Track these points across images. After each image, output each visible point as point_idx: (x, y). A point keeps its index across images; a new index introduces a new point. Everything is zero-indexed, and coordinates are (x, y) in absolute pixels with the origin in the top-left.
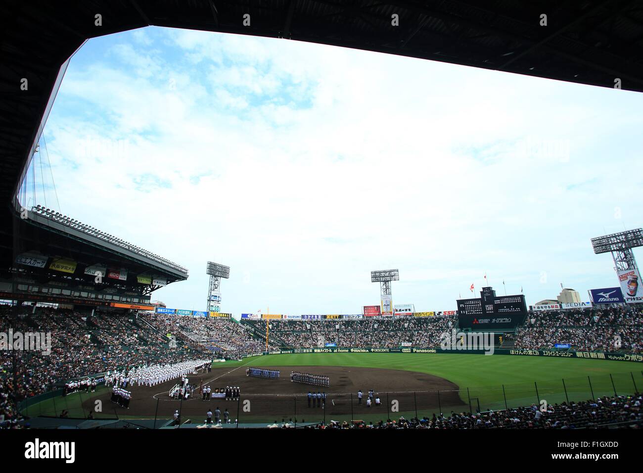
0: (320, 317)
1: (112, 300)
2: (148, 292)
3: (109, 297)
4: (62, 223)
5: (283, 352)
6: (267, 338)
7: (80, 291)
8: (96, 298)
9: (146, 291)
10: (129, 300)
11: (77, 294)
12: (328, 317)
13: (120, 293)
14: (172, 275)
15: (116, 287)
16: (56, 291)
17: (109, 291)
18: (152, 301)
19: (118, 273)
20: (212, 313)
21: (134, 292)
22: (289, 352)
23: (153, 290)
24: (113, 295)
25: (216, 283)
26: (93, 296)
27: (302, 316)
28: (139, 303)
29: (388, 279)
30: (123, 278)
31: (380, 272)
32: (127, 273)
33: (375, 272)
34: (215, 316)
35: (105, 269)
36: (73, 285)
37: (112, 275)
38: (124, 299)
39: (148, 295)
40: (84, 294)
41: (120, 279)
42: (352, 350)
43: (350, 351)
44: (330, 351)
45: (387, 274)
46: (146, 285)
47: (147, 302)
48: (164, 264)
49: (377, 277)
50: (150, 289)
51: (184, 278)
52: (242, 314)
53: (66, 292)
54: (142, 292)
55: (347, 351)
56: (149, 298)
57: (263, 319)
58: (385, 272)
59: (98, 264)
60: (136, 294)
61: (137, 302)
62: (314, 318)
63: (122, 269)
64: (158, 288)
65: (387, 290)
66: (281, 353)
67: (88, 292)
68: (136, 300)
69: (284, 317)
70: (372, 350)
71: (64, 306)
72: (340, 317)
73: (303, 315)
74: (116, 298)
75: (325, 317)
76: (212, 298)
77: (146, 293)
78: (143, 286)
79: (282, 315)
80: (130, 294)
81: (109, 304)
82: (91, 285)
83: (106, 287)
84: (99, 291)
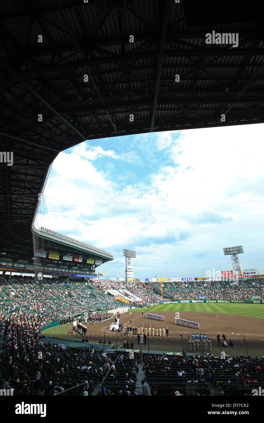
0: (193, 279)
1: (76, 273)
2: (93, 268)
3: (75, 271)
4: (52, 235)
5: (172, 302)
6: (161, 293)
7: (61, 269)
8: (69, 272)
9: (93, 267)
10: (84, 273)
11: (60, 270)
12: (199, 279)
13: (80, 269)
14: (105, 259)
15: (78, 266)
16: (51, 269)
17: (75, 268)
18: (96, 273)
19: (78, 258)
20: (128, 279)
21: (86, 268)
22: (176, 302)
23: (96, 267)
24: (76, 270)
25: (129, 261)
26: (67, 271)
27: (182, 279)
28: (89, 274)
29: (236, 252)
30: (80, 261)
31: (229, 248)
32: (82, 258)
33: (226, 249)
34: (130, 280)
35: (72, 257)
36: (58, 266)
37: (75, 260)
38: (82, 272)
39: (94, 269)
40: (63, 270)
41: (79, 261)
42: (218, 301)
43: (217, 302)
44: (203, 301)
45: (235, 249)
47: (93, 273)
48: (101, 252)
49: (227, 251)
50: (94, 266)
51: (112, 259)
52: (146, 279)
53: (55, 269)
54: (90, 268)
55: (215, 301)
56: (94, 271)
57: (158, 282)
58: (233, 248)
59: (69, 254)
60: (88, 269)
61: (89, 273)
62: (190, 280)
63: (80, 256)
64: (99, 265)
65: (236, 260)
67: (65, 269)
68: (88, 273)
69: (170, 280)
70: (232, 301)
71: (54, 277)
72: (207, 278)
74: (78, 272)
75: (196, 279)
76: (128, 270)
77: (93, 269)
78: (91, 265)
79: (169, 279)
80: (85, 269)
81: (75, 275)
82: (66, 265)
83: (73, 266)
84: (70, 268)
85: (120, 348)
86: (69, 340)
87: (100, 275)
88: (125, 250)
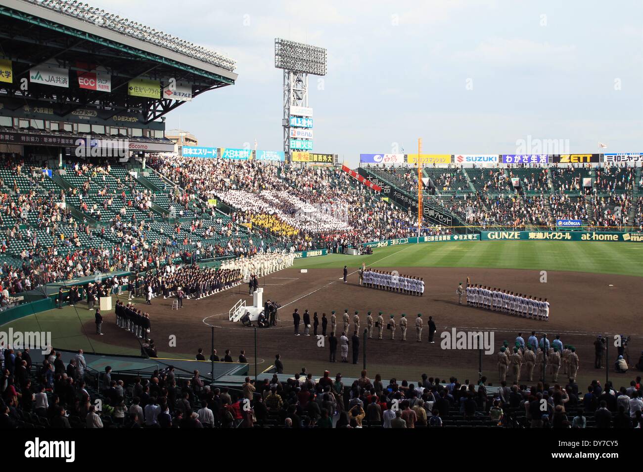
0: (543, 159)
1: (91, 133)
2: (157, 114)
3: (83, 128)
5: (456, 237)
6: (419, 206)
7: (28, 117)
8: (61, 131)
9: (154, 111)
10: (123, 132)
11: (23, 124)
12: (565, 159)
13: (104, 118)
15: (94, 108)
17: (82, 115)
19: (93, 77)
20: (295, 154)
21: (129, 115)
22: (470, 236)
23: (167, 109)
24: (90, 123)
25: (299, 87)
26: (55, 126)
27: (500, 156)
28: (144, 137)
30: (104, 87)
32: (109, 76)
34: (303, 160)
35: (67, 70)
36: (13, 107)
37: (83, 82)
38: (114, 131)
39: (159, 120)
40: (38, 124)
41: (98, 89)
43: (620, 239)
44: (568, 236)
46: (153, 101)
47: (159, 134)
48: (182, 53)
50: (160, 108)
51: (229, 81)
52: (362, 156)
53: (5, 121)
54: (145, 115)
56: (161, 126)
57: (408, 167)
59: (52, 61)
60: (135, 120)
61: (141, 135)
62: (530, 161)
63: (100, 69)
64: (177, 104)
66: (452, 239)
67: (44, 119)
68: (137, 132)
69: (456, 159)
72: (595, 158)
73: (502, 154)
74: (98, 129)
75: (557, 159)
76: (293, 121)
77: (155, 117)
78: (147, 102)
79: (453, 157)
80: (123, 119)
82: (46, 105)
83: (73, 107)
84: (62, 115)
85: (266, 372)
86: (92, 352)
87: (187, 139)
88: (282, 43)
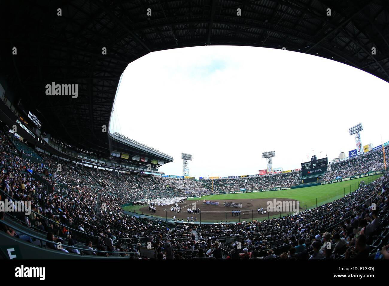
0: (237, 177)
1: (143, 171)
3: (142, 169)
4: (123, 139)
6: (212, 187)
7: (132, 167)
8: (138, 170)
10: (150, 171)
11: (131, 168)
13: (146, 168)
14: (166, 160)
15: (144, 165)
16: (124, 166)
18: (159, 171)
19: (144, 159)
20: (186, 177)
21: (151, 167)
22: (223, 194)
23: (159, 166)
24: (143, 168)
25: (186, 163)
26: (136, 169)
28: (154, 172)
29: (270, 156)
30: (146, 161)
31: (266, 153)
32: (147, 159)
33: (264, 153)
34: (187, 178)
35: (139, 157)
36: (129, 164)
37: (142, 160)
38: (148, 170)
39: (157, 169)
40: (133, 168)
42: (253, 191)
43: (252, 192)
44: (243, 192)
45: (270, 154)
46: (156, 164)
47: (157, 172)
48: (162, 155)
49: (265, 155)
50: (157, 166)
51: (172, 161)
52: (200, 177)
53: (127, 167)
54: (154, 167)
56: (157, 170)
57: (210, 179)
58: (269, 153)
59: (137, 155)
62: (235, 177)
63: (146, 157)
64: (161, 165)
65: (270, 161)
66: (219, 194)
67: (134, 167)
70: (263, 190)
71: (127, 172)
72: (247, 176)
73: (229, 176)
74: (145, 170)
75: (240, 177)
76: (185, 170)
79: (219, 177)
81: (143, 172)
82: (135, 164)
83: (140, 165)
84: (138, 167)
87: (163, 173)
88: (183, 154)
